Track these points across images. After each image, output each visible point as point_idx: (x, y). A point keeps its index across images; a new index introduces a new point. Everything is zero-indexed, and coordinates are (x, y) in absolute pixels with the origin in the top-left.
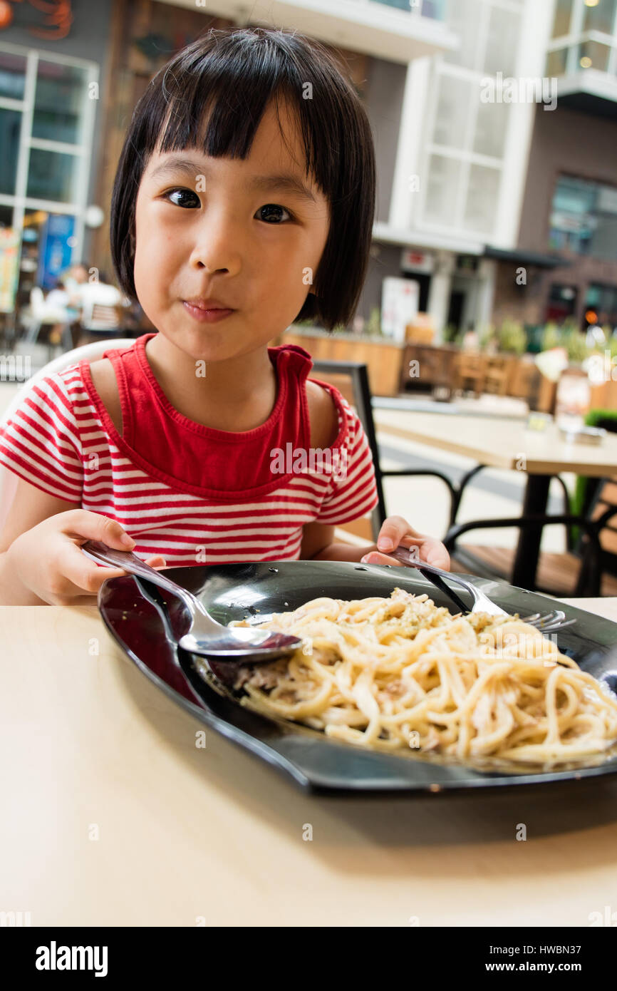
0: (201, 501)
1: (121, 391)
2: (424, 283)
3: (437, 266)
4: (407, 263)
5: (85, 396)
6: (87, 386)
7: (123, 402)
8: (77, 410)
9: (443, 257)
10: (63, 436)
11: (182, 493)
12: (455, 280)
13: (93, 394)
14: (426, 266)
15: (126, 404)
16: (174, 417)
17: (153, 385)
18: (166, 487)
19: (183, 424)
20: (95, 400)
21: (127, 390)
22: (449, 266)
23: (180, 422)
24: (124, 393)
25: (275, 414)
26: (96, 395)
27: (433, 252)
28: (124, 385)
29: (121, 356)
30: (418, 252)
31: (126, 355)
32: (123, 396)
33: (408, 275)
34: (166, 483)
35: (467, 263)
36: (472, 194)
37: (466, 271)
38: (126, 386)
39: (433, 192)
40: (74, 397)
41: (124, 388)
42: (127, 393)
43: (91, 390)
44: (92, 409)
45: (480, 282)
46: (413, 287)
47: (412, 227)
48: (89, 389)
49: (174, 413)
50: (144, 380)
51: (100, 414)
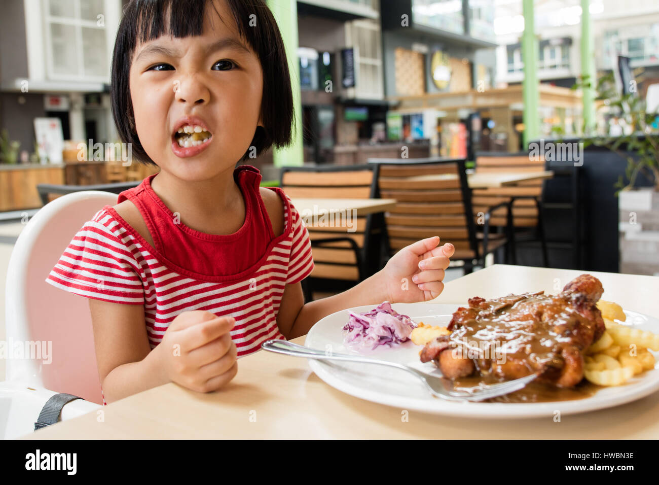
0: (216, 285)
1: (147, 221)
2: (64, 119)
3: (71, 105)
4: (49, 106)
5: (123, 230)
6: (121, 222)
7: (150, 228)
8: (123, 240)
9: (73, 97)
10: (122, 261)
11: (204, 283)
12: (86, 112)
13: (128, 227)
14: (63, 106)
15: (153, 229)
16: (188, 231)
17: (168, 212)
18: (192, 280)
19: (195, 235)
20: (131, 231)
21: (150, 219)
22: (80, 103)
23: (192, 234)
24: (149, 222)
25: (248, 216)
26: (130, 227)
27: (67, 94)
28: (147, 217)
29: (137, 195)
30: (56, 96)
31: (140, 194)
32: (149, 225)
33: (51, 114)
34: (192, 278)
35: (93, 99)
36: (87, 49)
37: (94, 105)
38: (149, 217)
39: (58, 51)
40: (117, 234)
41: (148, 219)
42: (151, 222)
43: (125, 225)
44: (132, 237)
45: (105, 110)
46: (57, 122)
47: (47, 79)
48: (123, 224)
49: (187, 229)
50: (160, 210)
51: (138, 239)
